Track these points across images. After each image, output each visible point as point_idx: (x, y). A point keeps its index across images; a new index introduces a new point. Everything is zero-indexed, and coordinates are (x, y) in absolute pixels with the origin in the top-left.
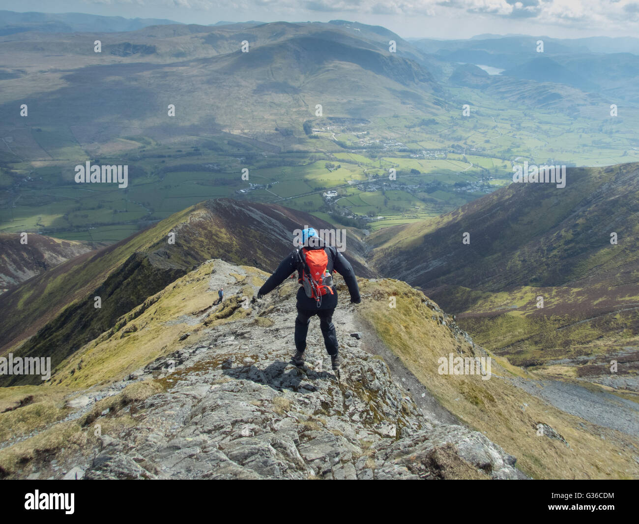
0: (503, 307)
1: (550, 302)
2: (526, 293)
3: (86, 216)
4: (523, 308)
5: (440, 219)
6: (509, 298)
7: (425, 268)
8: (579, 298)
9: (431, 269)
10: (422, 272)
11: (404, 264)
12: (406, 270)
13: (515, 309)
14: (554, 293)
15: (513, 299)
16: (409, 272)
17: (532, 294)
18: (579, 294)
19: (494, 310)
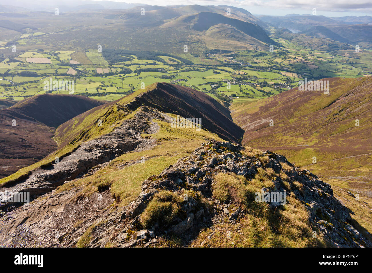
0: (301, 145)
1: (327, 145)
2: (313, 139)
3: (105, 90)
4: (312, 147)
5: (267, 100)
6: (304, 140)
7: (259, 123)
8: (344, 144)
9: (262, 123)
10: (258, 124)
11: (248, 120)
12: (250, 123)
13: (309, 147)
14: (329, 140)
15: (307, 141)
16: (251, 124)
17: (316, 140)
18: (343, 141)
19: (296, 146)
